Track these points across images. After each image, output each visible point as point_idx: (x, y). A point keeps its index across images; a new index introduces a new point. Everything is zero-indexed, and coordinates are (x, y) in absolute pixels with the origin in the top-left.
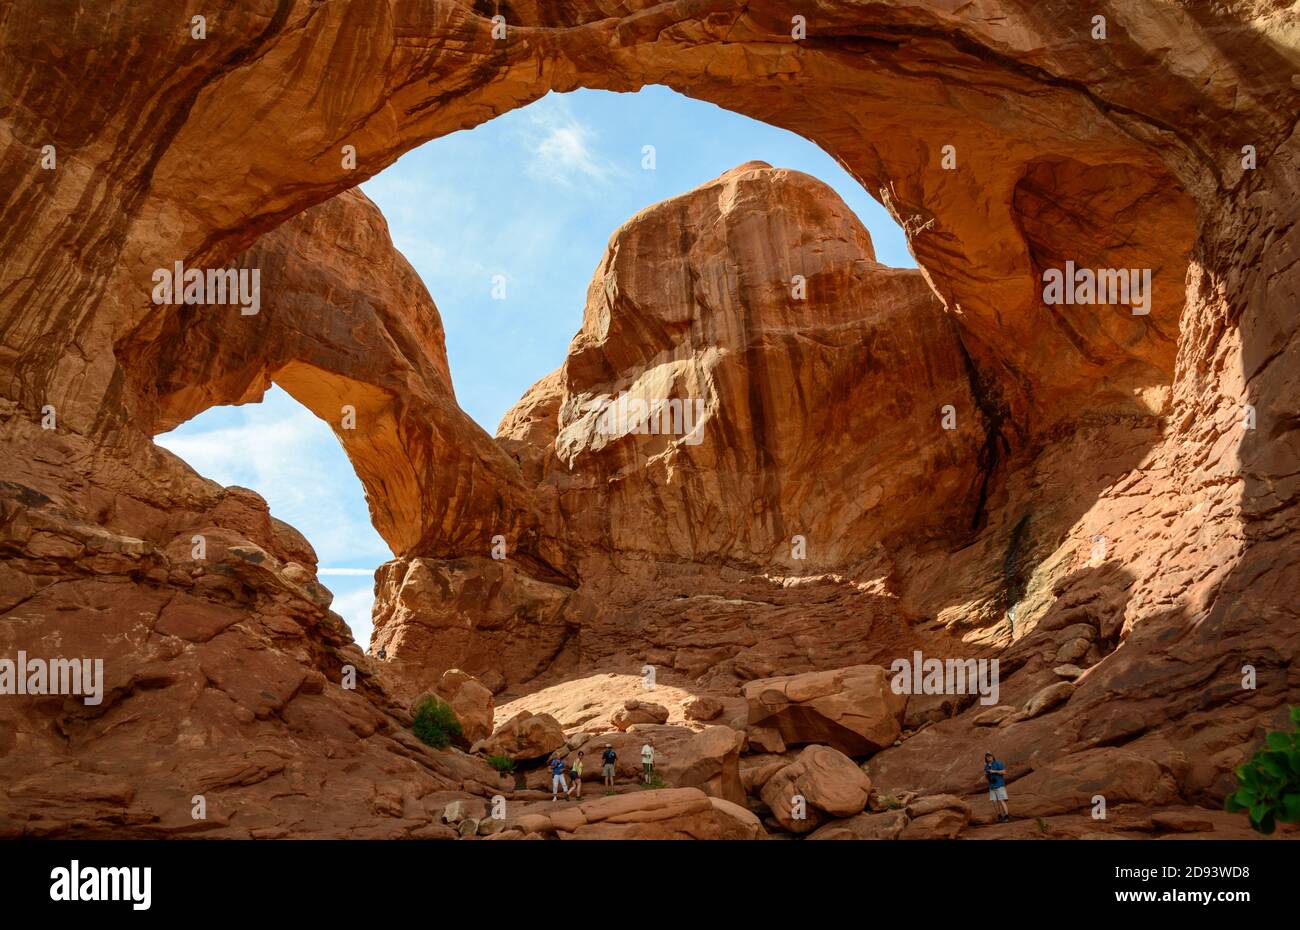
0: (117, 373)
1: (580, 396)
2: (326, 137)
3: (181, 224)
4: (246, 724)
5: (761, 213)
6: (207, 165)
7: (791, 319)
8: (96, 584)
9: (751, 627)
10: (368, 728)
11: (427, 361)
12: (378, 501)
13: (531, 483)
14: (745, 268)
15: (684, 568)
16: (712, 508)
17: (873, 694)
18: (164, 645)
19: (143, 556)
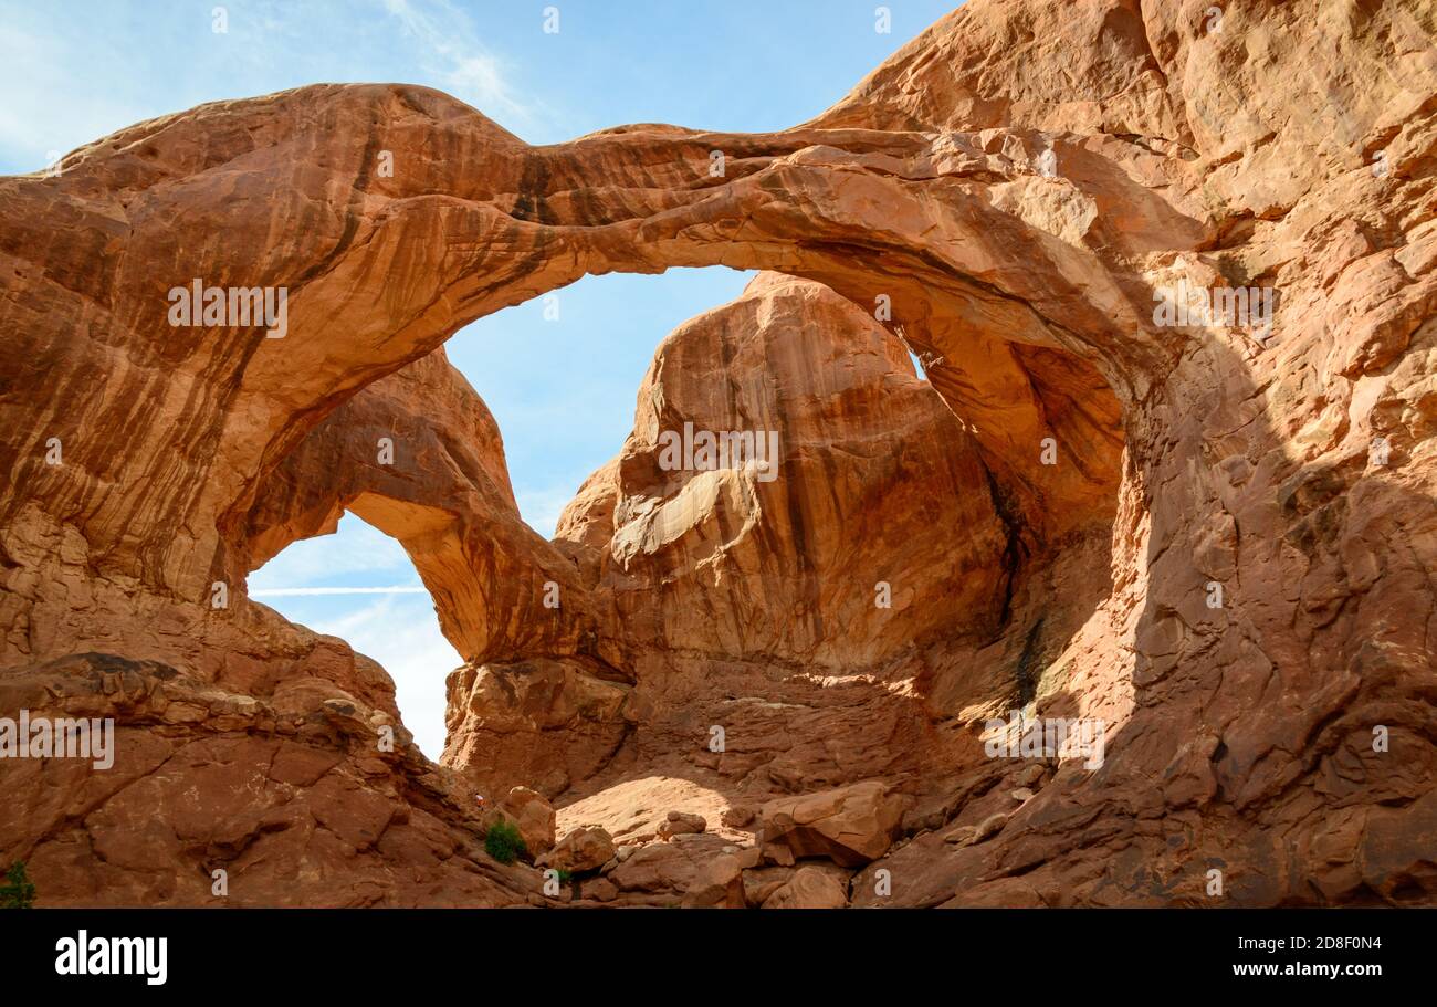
0: (220, 547)
1: (633, 498)
2: (389, 327)
3: (268, 411)
4: (350, 858)
5: (796, 329)
6: (288, 360)
7: (826, 431)
8: (219, 741)
9: (787, 731)
10: (448, 851)
11: (486, 477)
12: (446, 611)
13: (588, 585)
14: (782, 382)
15: (733, 666)
16: (757, 610)
17: (867, 814)
18: (279, 792)
19: (255, 714)
